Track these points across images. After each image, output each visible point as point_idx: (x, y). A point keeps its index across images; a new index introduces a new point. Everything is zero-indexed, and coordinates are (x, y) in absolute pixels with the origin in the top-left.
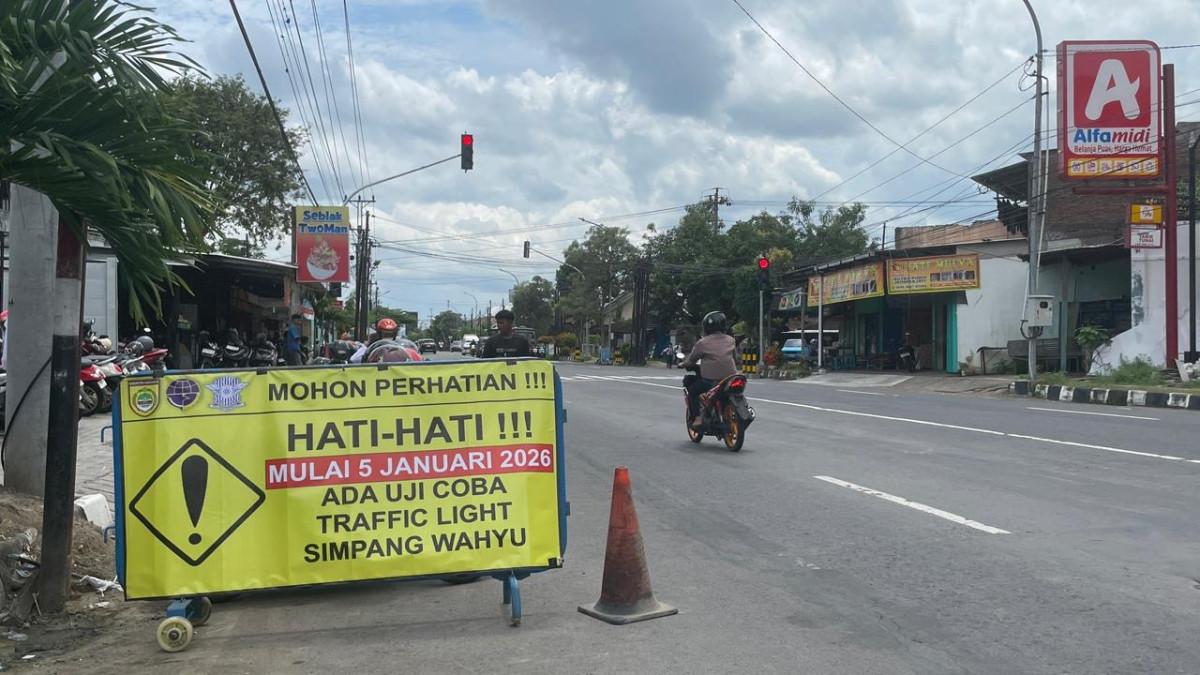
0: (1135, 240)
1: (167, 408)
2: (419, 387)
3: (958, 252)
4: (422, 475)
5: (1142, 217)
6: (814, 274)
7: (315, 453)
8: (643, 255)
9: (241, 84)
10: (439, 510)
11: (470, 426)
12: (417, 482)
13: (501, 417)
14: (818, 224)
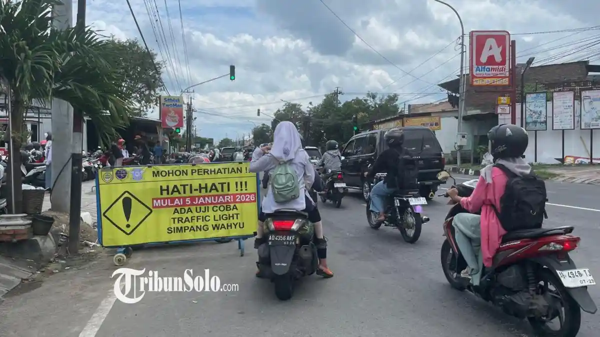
0: (499, 111)
1: (116, 180)
2: (207, 172)
3: (432, 115)
4: (208, 204)
5: (502, 101)
6: (375, 124)
7: (170, 196)
8: (307, 115)
9: (136, 42)
10: (214, 216)
11: (225, 186)
12: (207, 206)
13: (237, 183)
14: (378, 102)
